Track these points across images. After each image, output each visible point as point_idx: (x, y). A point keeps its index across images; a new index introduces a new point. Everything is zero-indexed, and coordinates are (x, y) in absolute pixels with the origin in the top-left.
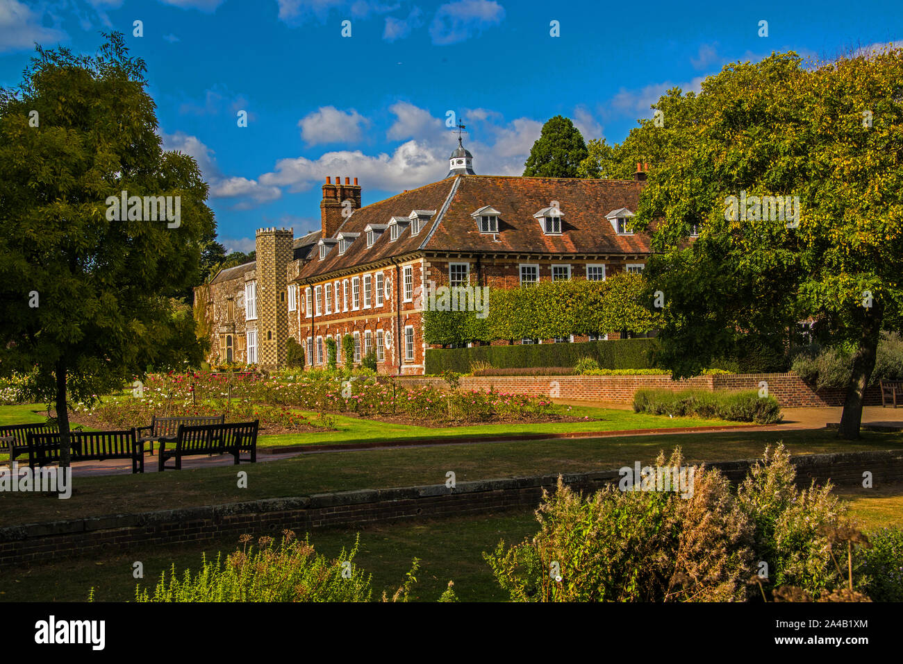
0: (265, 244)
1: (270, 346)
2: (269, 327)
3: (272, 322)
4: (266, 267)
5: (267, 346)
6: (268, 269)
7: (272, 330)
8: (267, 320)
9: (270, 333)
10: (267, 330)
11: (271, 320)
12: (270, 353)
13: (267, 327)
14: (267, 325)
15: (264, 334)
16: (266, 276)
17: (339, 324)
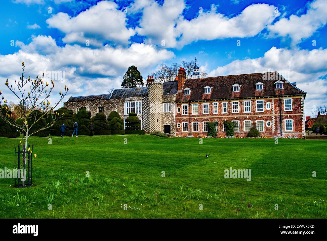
0: (157, 87)
1: (158, 125)
2: (158, 118)
3: (159, 116)
4: (157, 96)
5: (157, 125)
6: (158, 96)
7: (159, 119)
8: (157, 115)
9: (158, 120)
10: (157, 119)
11: (159, 115)
12: (158, 127)
13: (157, 118)
14: (157, 117)
15: (156, 120)
16: (157, 99)
17: (222, 117)
